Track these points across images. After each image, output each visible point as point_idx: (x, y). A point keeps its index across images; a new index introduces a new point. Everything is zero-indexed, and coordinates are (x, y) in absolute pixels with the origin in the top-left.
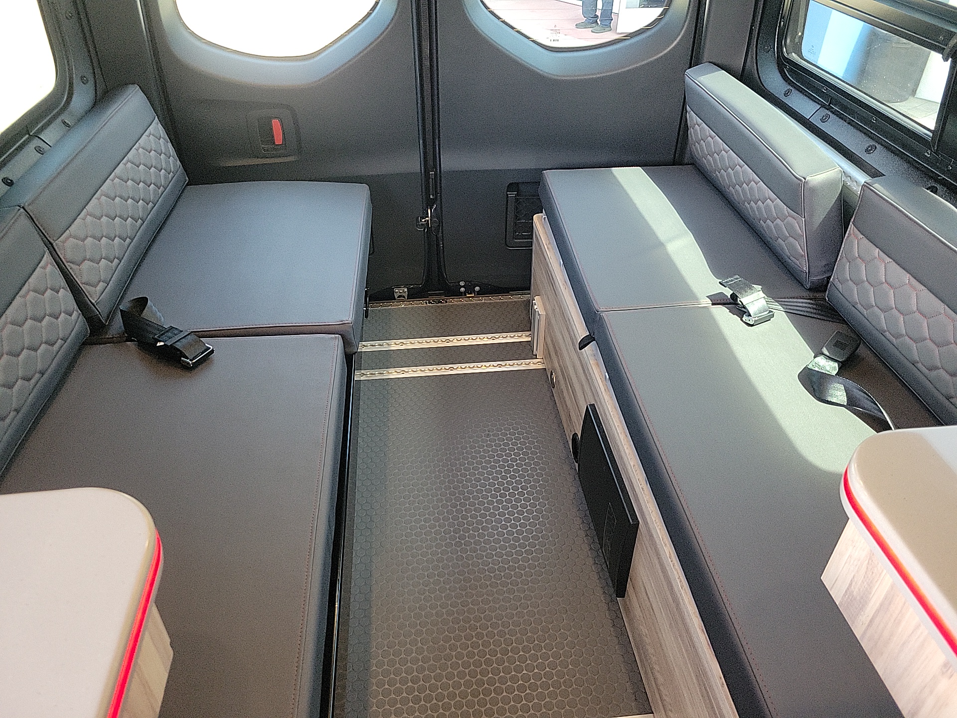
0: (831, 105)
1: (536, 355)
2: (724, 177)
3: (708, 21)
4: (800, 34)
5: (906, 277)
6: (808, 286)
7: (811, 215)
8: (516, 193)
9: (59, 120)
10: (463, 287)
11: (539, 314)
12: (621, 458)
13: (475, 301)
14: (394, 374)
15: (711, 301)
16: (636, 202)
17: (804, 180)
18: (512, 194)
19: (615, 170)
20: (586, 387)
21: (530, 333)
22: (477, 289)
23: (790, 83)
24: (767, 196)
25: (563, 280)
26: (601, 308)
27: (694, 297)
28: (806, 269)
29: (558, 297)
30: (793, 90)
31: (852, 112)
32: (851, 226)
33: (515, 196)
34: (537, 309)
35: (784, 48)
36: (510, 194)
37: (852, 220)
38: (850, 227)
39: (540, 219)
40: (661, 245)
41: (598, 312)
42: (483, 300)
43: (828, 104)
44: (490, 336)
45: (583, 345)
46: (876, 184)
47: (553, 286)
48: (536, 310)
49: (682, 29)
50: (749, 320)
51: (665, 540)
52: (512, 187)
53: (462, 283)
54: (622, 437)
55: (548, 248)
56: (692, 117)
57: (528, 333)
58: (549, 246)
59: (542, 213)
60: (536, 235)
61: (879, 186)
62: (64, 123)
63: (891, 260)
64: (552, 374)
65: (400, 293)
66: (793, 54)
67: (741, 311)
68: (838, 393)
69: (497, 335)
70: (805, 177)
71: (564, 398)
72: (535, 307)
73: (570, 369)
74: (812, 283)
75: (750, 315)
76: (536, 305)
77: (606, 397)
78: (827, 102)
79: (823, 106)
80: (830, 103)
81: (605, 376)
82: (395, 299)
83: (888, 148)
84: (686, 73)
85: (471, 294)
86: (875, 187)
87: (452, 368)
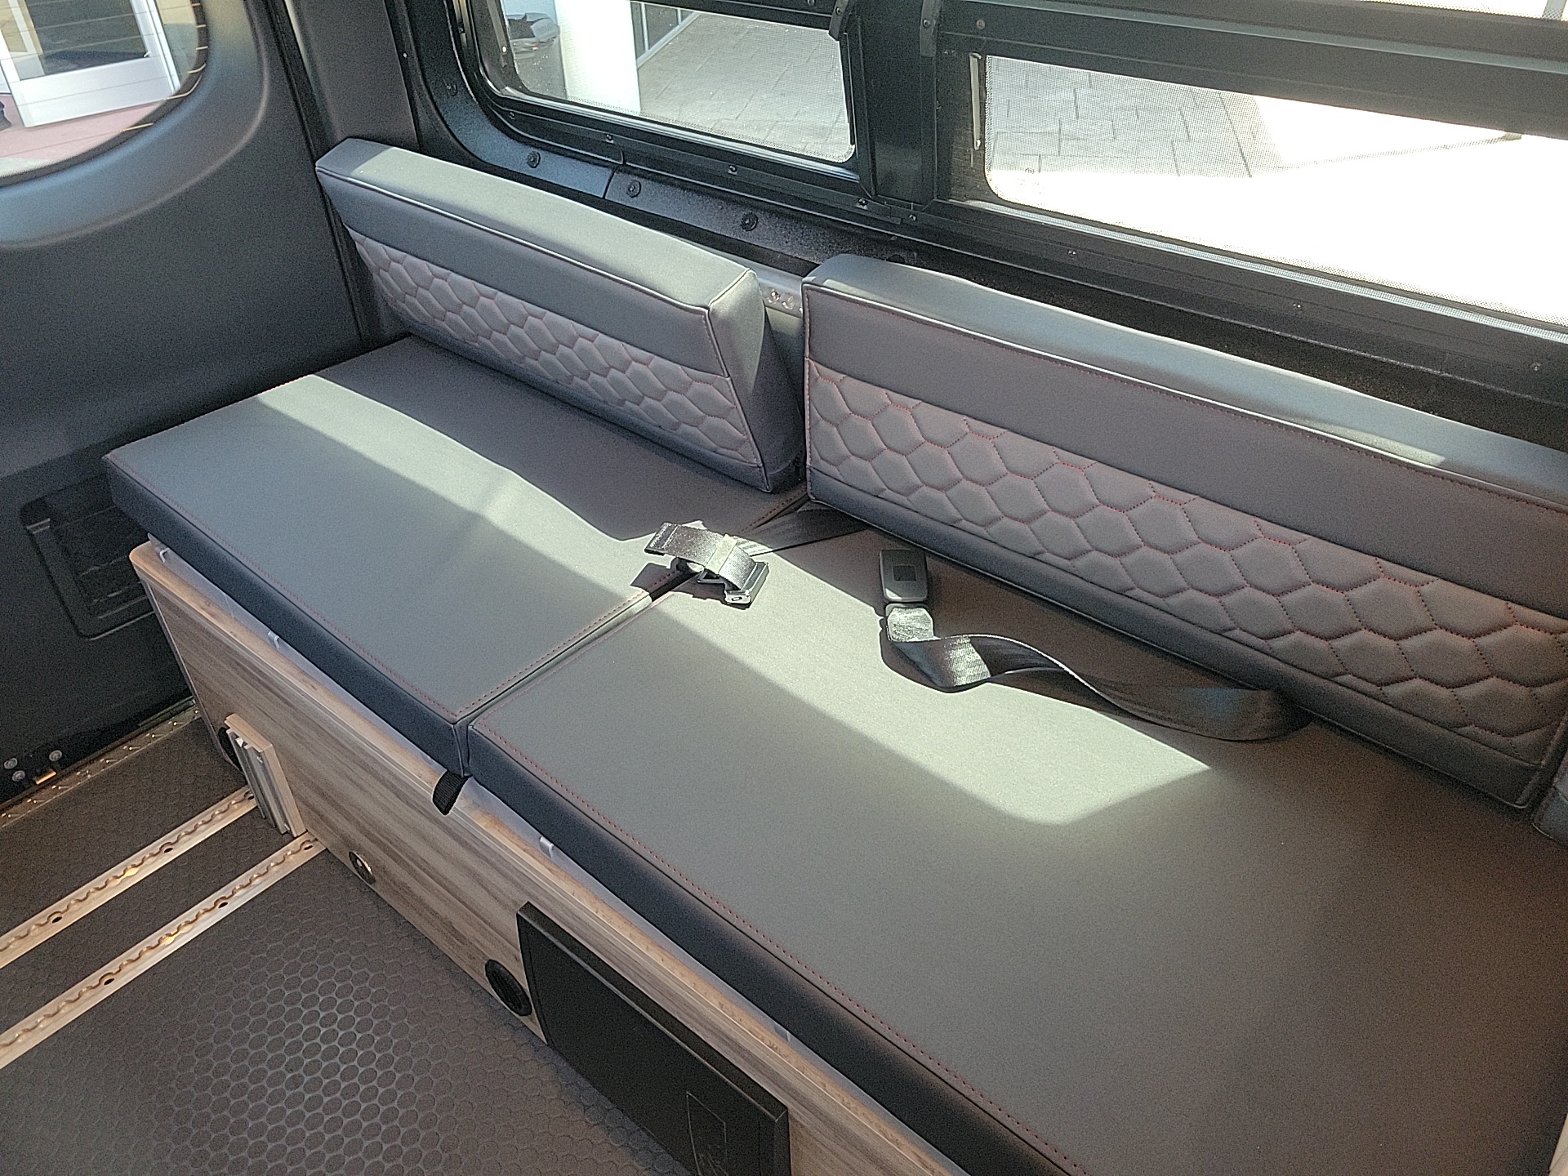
0: (628, 163)
1: (289, 833)
2: (502, 345)
3: (310, 57)
4: (505, 49)
5: (961, 422)
6: (770, 488)
7: (739, 367)
8: (49, 520)
10: (14, 769)
11: (259, 754)
12: (671, 995)
13: (67, 787)
15: (646, 590)
16: (356, 448)
17: (707, 311)
18: (41, 527)
19: (267, 397)
20: (484, 871)
21: (245, 789)
22: (55, 755)
23: (527, 142)
24: (628, 357)
25: (295, 672)
26: (457, 713)
27: (612, 598)
28: (757, 461)
30: (542, 153)
31: (676, 167)
32: (809, 364)
33: (51, 528)
34: (244, 744)
35: (489, 82)
36: (37, 528)
37: (807, 353)
38: (807, 366)
39: (153, 558)
40: (472, 519)
41: (454, 724)
42: (88, 774)
43: (621, 163)
44: (155, 846)
45: (445, 798)
46: (828, 281)
47: (271, 690)
48: (246, 747)
49: (261, 83)
50: (740, 598)
51: (889, 1132)
52: (32, 511)
53: (9, 762)
54: (655, 955)
55: (212, 615)
56: (371, 249)
57: (239, 794)
58: (213, 609)
59: (148, 540)
61: (833, 282)
63: (918, 402)
64: (354, 859)
66: (507, 88)
67: (714, 587)
68: (966, 661)
69: (171, 837)
70: (705, 303)
71: (420, 901)
72: (240, 742)
73: (407, 840)
74: (774, 478)
75: (735, 588)
76: (237, 737)
77: (566, 886)
78: (619, 160)
79: (616, 169)
80: (624, 161)
81: (543, 847)
83: (774, 212)
84: (317, 168)
85: (45, 773)
86: (828, 285)
87: (109, 974)
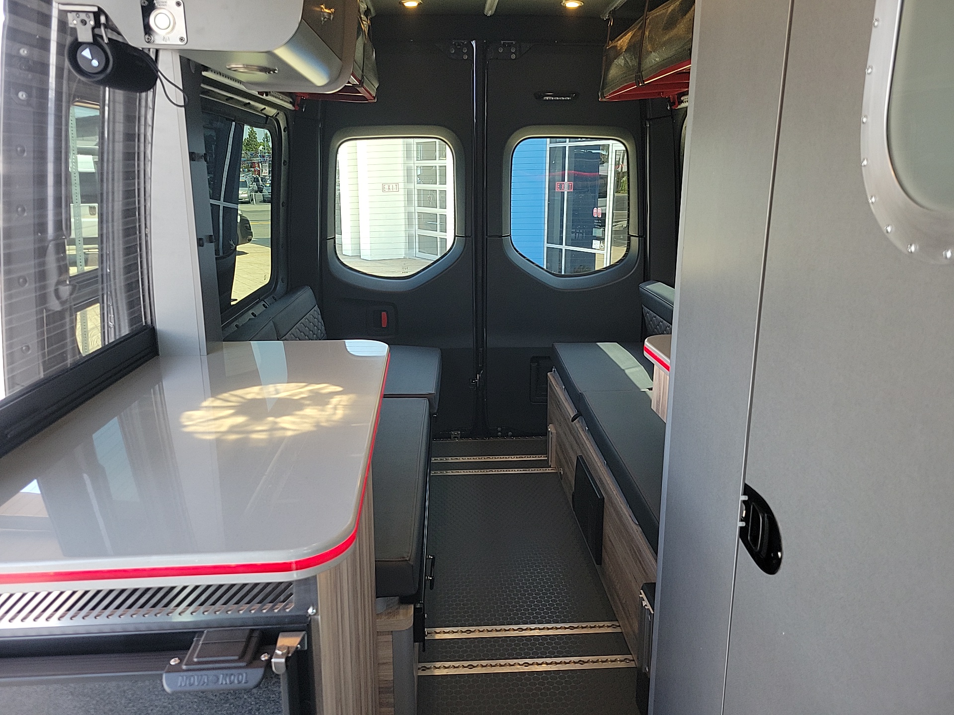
1: (551, 466)
8: (537, 364)
9: (271, 296)
10: (500, 432)
11: (552, 434)
13: (508, 440)
14: (450, 473)
21: (547, 455)
22: (510, 433)
29: (563, 410)
33: (536, 366)
36: (533, 365)
39: (552, 374)
41: (580, 393)
42: (514, 439)
45: (574, 419)
49: (636, 263)
52: (534, 357)
53: (499, 429)
59: (554, 370)
60: (550, 385)
62: (273, 297)
65: (455, 434)
72: (549, 429)
82: (450, 438)
84: (641, 285)
